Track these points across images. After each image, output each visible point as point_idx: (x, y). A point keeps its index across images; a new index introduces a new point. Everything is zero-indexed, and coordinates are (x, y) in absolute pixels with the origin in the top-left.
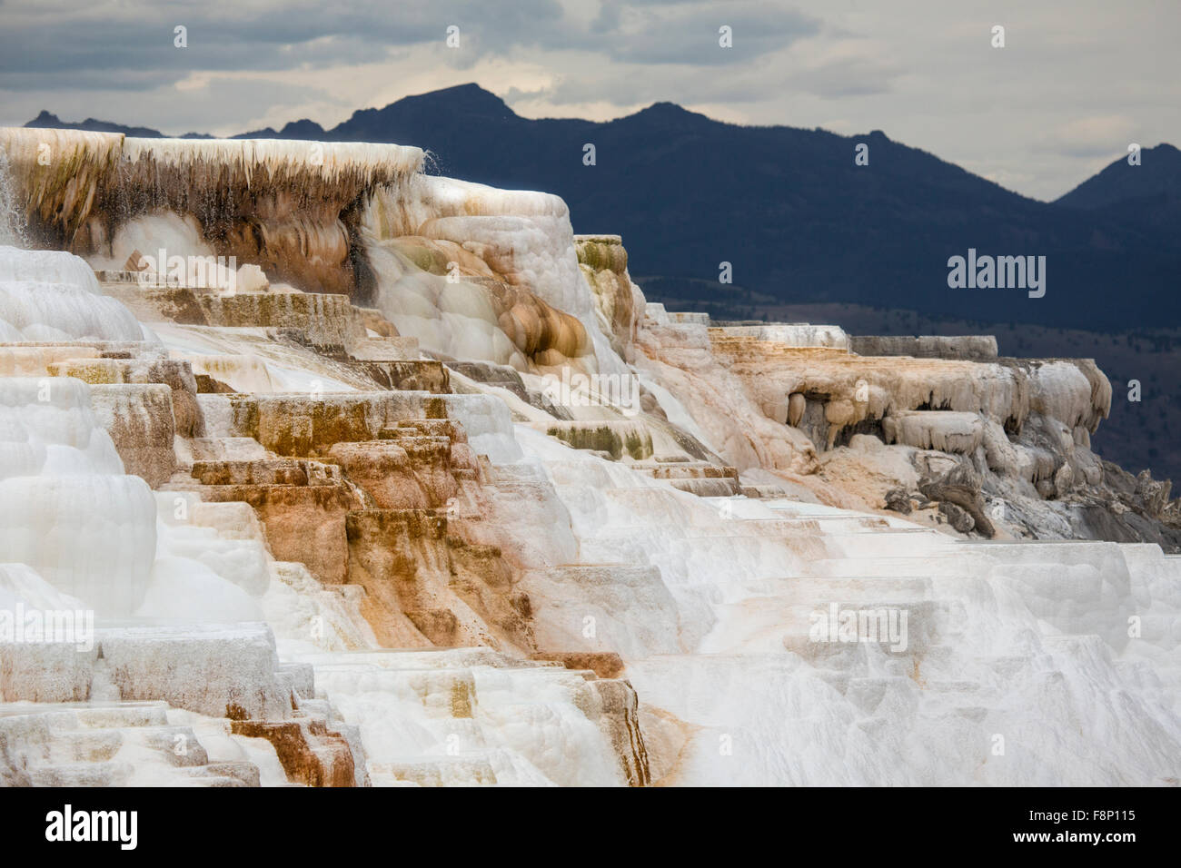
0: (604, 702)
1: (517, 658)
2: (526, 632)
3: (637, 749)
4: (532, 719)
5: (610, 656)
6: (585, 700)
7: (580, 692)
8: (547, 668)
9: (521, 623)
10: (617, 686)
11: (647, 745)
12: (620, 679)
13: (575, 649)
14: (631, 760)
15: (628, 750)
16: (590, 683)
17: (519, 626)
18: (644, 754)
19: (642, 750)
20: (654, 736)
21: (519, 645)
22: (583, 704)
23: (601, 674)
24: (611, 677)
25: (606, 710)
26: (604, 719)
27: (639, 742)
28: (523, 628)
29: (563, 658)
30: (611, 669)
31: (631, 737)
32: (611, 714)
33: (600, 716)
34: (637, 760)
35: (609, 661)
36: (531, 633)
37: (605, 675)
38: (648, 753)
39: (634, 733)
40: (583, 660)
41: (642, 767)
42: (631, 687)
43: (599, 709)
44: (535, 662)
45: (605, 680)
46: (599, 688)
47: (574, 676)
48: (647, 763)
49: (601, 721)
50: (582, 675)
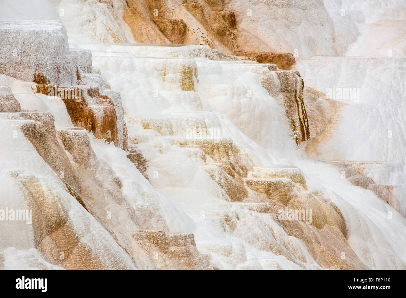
0: (281, 85)
1: (226, 54)
2: (232, 37)
3: (301, 117)
4: (233, 94)
5: (286, 55)
6: (269, 84)
7: (266, 78)
8: (244, 61)
9: (229, 31)
10: (291, 75)
11: (308, 114)
12: (293, 70)
13: (265, 50)
14: (297, 124)
15: (296, 117)
16: (273, 73)
17: (228, 33)
18: (306, 120)
19: (305, 117)
20: (313, 109)
21: (227, 46)
22: (268, 85)
23: (280, 67)
24: (286, 69)
25: (283, 91)
26: (281, 96)
27: (303, 112)
28: (231, 34)
29: (255, 55)
30: (287, 64)
31: (298, 109)
32: (285, 93)
33: (278, 94)
34: (301, 124)
35: (286, 58)
36: (235, 38)
37: (283, 67)
38: (309, 120)
39: (300, 106)
40: (269, 57)
41: (304, 128)
42: (299, 76)
43: (278, 89)
44: (236, 57)
45: (283, 71)
46: (279, 76)
47: (263, 67)
48: (308, 126)
49: (278, 98)
50: (268, 67)
